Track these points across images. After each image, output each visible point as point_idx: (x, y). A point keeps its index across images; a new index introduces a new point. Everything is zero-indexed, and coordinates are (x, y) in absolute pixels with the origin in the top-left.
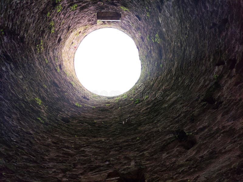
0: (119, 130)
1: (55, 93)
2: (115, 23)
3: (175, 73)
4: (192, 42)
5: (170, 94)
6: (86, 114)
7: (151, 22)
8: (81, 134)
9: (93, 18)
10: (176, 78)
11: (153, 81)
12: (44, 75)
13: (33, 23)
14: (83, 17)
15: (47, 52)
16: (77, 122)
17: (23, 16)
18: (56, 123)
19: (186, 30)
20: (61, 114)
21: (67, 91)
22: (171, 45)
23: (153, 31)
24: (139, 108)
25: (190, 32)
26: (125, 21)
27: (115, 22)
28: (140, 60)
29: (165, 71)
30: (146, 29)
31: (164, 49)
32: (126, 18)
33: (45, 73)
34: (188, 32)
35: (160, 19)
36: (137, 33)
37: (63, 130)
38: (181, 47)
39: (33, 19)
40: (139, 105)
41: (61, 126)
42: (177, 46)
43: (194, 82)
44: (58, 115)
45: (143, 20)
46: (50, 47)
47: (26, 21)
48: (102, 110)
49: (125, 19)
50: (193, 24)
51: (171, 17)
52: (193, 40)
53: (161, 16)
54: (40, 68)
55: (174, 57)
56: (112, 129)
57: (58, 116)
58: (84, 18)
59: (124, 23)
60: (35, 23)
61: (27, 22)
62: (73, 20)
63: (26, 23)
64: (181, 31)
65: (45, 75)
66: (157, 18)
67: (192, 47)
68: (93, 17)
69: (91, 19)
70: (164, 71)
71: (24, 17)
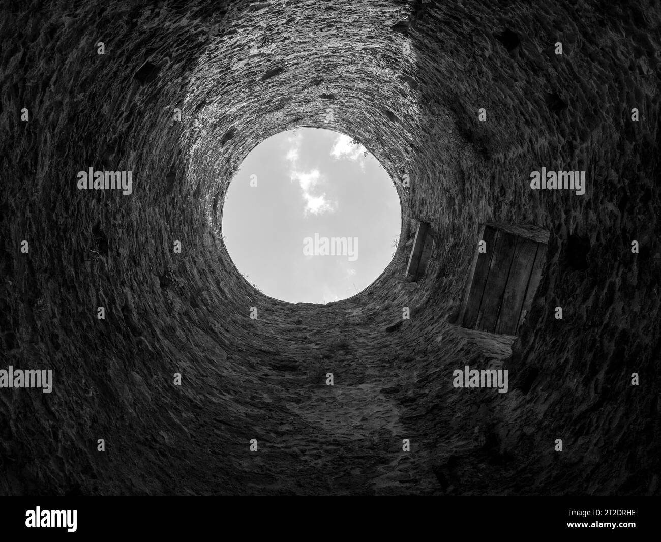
0: (70, 221)
1: (248, 64)
2: (404, 262)
3: (214, 403)
4: (275, 467)
5: (151, 382)
6: (166, 131)
7: (371, 358)
8: (82, 111)
9: (425, 213)
10: (196, 406)
11: (223, 332)
12: (305, 51)
13: (437, 69)
14: (433, 191)
15: (368, 76)
16: (135, 105)
17: (454, 52)
18: (138, 47)
19: (311, 455)
20: (171, 67)
21: (255, 94)
22: (295, 404)
23: (348, 360)
24: (140, 283)
25: (301, 467)
26: (400, 291)
27: (407, 263)
28: (298, 304)
29: (234, 373)
30: (361, 340)
31: (294, 380)
32: (403, 295)
33: (310, 55)
34: (306, 461)
35: (369, 386)
36: (363, 312)
37: (104, 63)
38: (276, 432)
39: (446, 72)
40: (153, 285)
41: (124, 59)
42: (285, 422)
43: (157, 461)
44: (170, 56)
45: (384, 340)
46: (378, 87)
47: (443, 54)
48: (172, 175)
49: (404, 292)
50: (318, 478)
51: (360, 419)
52: (278, 470)
53: (374, 391)
54: (325, 47)
55: (260, 405)
56: (79, 203)
57: (167, 58)
58: (430, 191)
59: (395, 286)
60: (436, 72)
61: (442, 57)
62: (431, 165)
63: (439, 51)
64: (315, 441)
65: (303, 53)
66: (374, 379)
67: (262, 464)
68: (427, 213)
69: (425, 208)
70: (235, 371)
71: (452, 52)
